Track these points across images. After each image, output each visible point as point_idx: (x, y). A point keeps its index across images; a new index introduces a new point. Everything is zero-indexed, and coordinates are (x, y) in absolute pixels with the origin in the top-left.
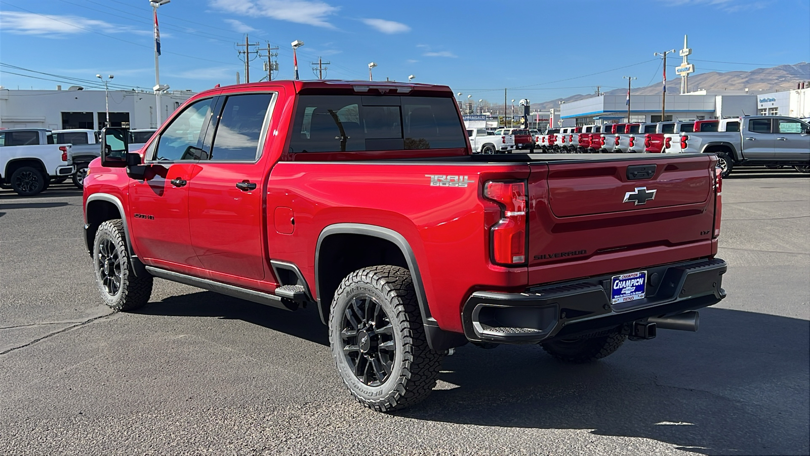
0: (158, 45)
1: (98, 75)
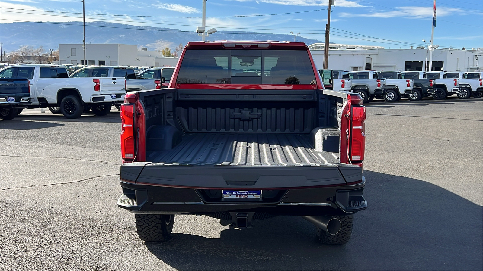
0: (434, 21)
1: (424, 40)
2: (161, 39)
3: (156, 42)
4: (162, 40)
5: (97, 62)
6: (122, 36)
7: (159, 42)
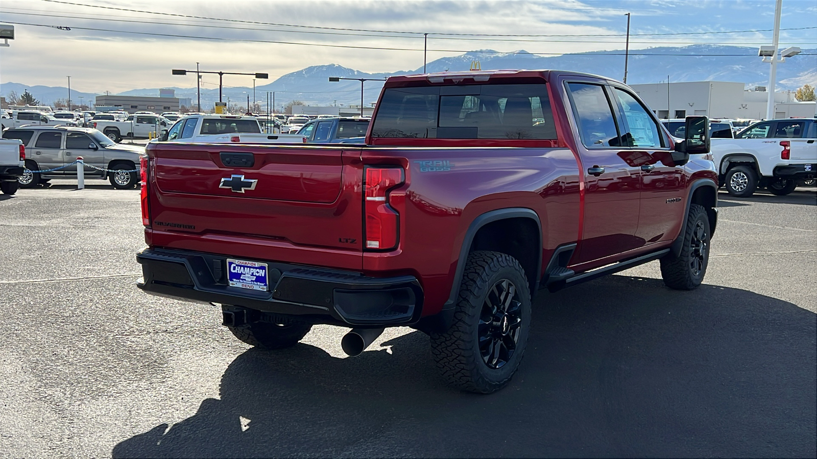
2: (811, 70)
3: (800, 75)
4: (813, 72)
5: (672, 113)
6: (737, 67)
7: (807, 76)
